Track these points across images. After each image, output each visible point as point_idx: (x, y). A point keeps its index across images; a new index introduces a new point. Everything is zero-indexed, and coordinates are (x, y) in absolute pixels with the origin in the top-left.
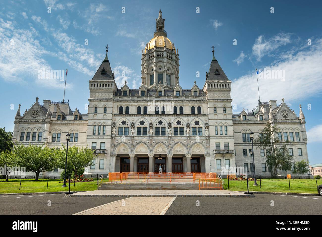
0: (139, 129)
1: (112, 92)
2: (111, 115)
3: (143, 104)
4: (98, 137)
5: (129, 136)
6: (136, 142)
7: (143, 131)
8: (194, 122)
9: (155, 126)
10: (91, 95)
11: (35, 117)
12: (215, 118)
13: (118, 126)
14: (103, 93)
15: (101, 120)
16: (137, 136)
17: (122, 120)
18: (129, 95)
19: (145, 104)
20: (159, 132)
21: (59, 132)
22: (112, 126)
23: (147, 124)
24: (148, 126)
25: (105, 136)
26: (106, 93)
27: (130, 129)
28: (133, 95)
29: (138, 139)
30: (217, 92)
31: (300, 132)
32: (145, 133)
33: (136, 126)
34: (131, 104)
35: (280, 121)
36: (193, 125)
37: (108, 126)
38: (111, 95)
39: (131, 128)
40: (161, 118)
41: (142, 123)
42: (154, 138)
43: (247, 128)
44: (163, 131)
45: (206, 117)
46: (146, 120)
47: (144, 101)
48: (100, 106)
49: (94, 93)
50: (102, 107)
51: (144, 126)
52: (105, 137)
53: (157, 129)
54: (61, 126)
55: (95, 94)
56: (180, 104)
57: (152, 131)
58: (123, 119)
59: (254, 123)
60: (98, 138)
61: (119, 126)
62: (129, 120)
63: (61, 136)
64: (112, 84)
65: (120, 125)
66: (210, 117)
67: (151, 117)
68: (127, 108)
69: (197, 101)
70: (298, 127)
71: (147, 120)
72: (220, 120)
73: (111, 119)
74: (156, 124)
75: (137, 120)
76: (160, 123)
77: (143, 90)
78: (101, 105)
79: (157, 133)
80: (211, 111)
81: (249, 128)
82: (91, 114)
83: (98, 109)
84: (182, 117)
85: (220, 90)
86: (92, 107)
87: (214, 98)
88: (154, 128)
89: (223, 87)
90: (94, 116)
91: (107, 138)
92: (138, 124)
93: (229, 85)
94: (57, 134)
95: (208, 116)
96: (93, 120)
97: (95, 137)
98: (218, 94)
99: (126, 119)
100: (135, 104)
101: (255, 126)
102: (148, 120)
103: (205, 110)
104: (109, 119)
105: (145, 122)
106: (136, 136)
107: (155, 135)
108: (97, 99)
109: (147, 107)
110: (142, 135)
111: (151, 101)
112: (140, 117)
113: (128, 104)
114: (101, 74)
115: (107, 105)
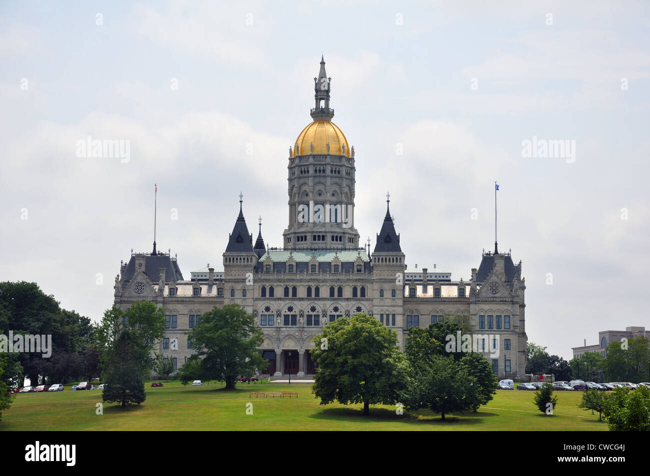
0: (286, 317)
1: (253, 269)
2: (252, 300)
3: (291, 284)
5: (274, 326)
6: (283, 334)
7: (292, 321)
8: (355, 308)
9: (306, 313)
10: (226, 273)
11: (140, 292)
12: (381, 304)
13: (260, 313)
14: (240, 270)
16: (285, 326)
17: (265, 306)
18: (274, 271)
19: (295, 284)
20: (312, 321)
21: (174, 314)
22: (253, 315)
23: (296, 311)
24: (297, 313)
26: (245, 271)
27: (275, 317)
28: (279, 272)
29: (286, 330)
30: (386, 269)
31: (511, 316)
32: (294, 323)
33: (283, 313)
34: (276, 284)
35: (484, 300)
36: (354, 312)
39: (277, 317)
40: (314, 304)
41: (290, 309)
42: (305, 329)
43: (440, 308)
44: (316, 319)
45: (370, 302)
47: (292, 280)
48: (238, 288)
49: (229, 270)
50: (240, 289)
51: (292, 313)
53: (309, 317)
54: (177, 305)
56: (338, 284)
57: (303, 321)
58: (266, 304)
59: (449, 301)
61: (262, 313)
62: (274, 306)
63: (178, 320)
64: (251, 258)
66: (376, 302)
67: (301, 302)
68: (272, 290)
69: (360, 279)
70: (509, 308)
71: (297, 306)
72: (386, 307)
73: (253, 306)
74: (307, 311)
75: (283, 306)
76: (313, 309)
77: (291, 263)
78: (239, 286)
79: (309, 323)
80: (377, 294)
81: (441, 309)
82: (227, 298)
83: (236, 292)
84: (340, 302)
85: (389, 266)
86: (228, 290)
87: (381, 277)
88: (305, 316)
89: (393, 262)
90: (230, 301)
92: (285, 311)
93: (400, 259)
94: (171, 317)
95: (372, 301)
98: (386, 271)
99: (270, 305)
100: (282, 284)
101: (451, 306)
103: (369, 293)
104: (250, 305)
105: (294, 308)
106: (283, 326)
107: (306, 326)
108: (233, 278)
109: (296, 288)
110: (290, 326)
111: (301, 281)
112: (288, 302)
113: (272, 284)
114: (237, 242)
115: (246, 287)
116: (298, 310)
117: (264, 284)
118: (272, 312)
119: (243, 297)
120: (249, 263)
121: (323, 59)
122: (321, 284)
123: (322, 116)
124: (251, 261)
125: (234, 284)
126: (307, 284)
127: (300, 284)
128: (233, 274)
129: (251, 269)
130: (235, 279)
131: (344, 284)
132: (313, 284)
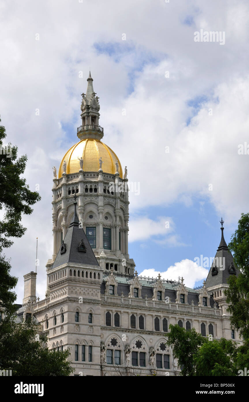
0: (135, 354)
1: (100, 288)
2: (99, 328)
3: (139, 312)
4: (83, 365)
5: (122, 366)
7: (141, 360)
10: (70, 289)
14: (86, 287)
15: (86, 336)
16: (134, 367)
17: (111, 338)
19: (142, 312)
20: (162, 362)
22: (101, 348)
23: (145, 348)
24: (147, 351)
25: (93, 365)
26: (91, 289)
28: (126, 295)
29: (135, 372)
32: (144, 363)
34: (122, 311)
37: (96, 347)
38: (98, 292)
39: (126, 353)
40: (164, 339)
41: (139, 344)
44: (166, 361)
46: (144, 340)
47: (140, 307)
48: (83, 311)
49: (74, 286)
50: (86, 312)
51: (141, 350)
52: (93, 367)
53: (159, 356)
55: (75, 289)
56: (187, 318)
58: (112, 335)
60: (83, 367)
61: (108, 347)
62: (121, 339)
64: (99, 274)
65: (109, 345)
67: (151, 336)
68: (117, 317)
71: (146, 341)
73: (100, 336)
74: (157, 348)
75: (133, 340)
76: (163, 347)
77: (137, 286)
78: (85, 309)
79: (159, 364)
80: (228, 334)
82: (72, 323)
83: (81, 316)
86: (72, 312)
90: (75, 327)
91: (95, 368)
92: (133, 347)
96: (75, 335)
97: (78, 365)
99: (118, 337)
100: (128, 311)
103: (219, 333)
104: (97, 334)
105: (143, 343)
106: (132, 366)
109: (143, 318)
110: (139, 367)
111: (150, 310)
112: (136, 334)
113: (119, 309)
114: (79, 252)
115: (93, 311)
116: (148, 346)
117: (109, 308)
118: (119, 346)
119: (89, 324)
120: (97, 279)
121: (90, 76)
122: (170, 316)
123: (96, 134)
124: (99, 278)
125: (79, 305)
126: (155, 314)
127: (148, 313)
129: (98, 287)
131: (193, 319)
132: (162, 315)
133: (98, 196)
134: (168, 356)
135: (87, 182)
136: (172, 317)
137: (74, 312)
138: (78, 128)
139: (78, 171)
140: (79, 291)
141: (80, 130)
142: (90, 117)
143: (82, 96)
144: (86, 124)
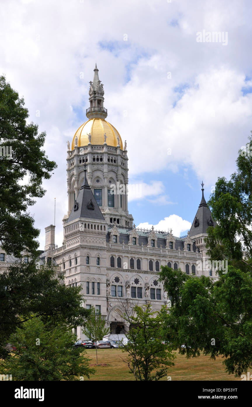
0: (134, 289)
1: (105, 237)
2: (105, 269)
3: (137, 256)
4: (92, 297)
5: (123, 297)
7: (138, 293)
10: (82, 238)
14: (95, 237)
15: (95, 275)
16: (132, 298)
17: (115, 277)
19: (139, 256)
20: (155, 294)
22: (107, 284)
23: (141, 284)
24: (143, 286)
25: (101, 297)
26: (99, 239)
29: (134, 302)
32: (140, 295)
34: (123, 255)
37: (103, 283)
38: (104, 241)
39: (127, 288)
40: (156, 277)
41: (137, 281)
44: (158, 293)
46: (141, 278)
47: (138, 253)
48: (92, 256)
49: (85, 236)
50: (94, 256)
51: (138, 285)
52: (100, 299)
53: (153, 290)
55: (86, 238)
56: (175, 260)
58: (116, 274)
60: (93, 299)
61: (113, 284)
62: (123, 277)
64: (104, 227)
65: (113, 282)
67: (146, 275)
68: (119, 260)
73: (106, 275)
74: (151, 284)
75: (132, 278)
76: (156, 283)
78: (94, 254)
79: (153, 296)
82: (83, 265)
83: (91, 259)
86: (83, 256)
90: (87, 268)
91: (102, 300)
92: (132, 284)
96: (86, 274)
97: (89, 297)
99: (119, 275)
100: (128, 255)
102: (143, 279)
104: (104, 274)
105: (140, 280)
107: (150, 299)
108: (89, 245)
109: (140, 261)
110: (137, 298)
111: (145, 254)
112: (134, 274)
113: (120, 254)
114: (88, 209)
115: (100, 255)
116: (144, 282)
117: (113, 253)
118: (121, 283)
119: (97, 265)
120: (103, 231)
121: (96, 67)
122: (161, 259)
123: (101, 115)
124: (105, 230)
125: (89, 251)
126: (149, 257)
127: (144, 257)
128: (88, 241)
130: (90, 246)
131: (179, 261)
132: (154, 258)
133: (103, 164)
134: (160, 290)
135: (94, 153)
136: (163, 260)
137: (86, 257)
138: (87, 110)
139: (87, 145)
140: (89, 240)
141: (88, 111)
142: (97, 101)
143: (90, 83)
144: (93, 107)
